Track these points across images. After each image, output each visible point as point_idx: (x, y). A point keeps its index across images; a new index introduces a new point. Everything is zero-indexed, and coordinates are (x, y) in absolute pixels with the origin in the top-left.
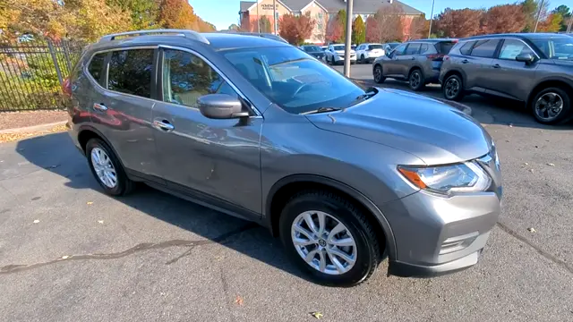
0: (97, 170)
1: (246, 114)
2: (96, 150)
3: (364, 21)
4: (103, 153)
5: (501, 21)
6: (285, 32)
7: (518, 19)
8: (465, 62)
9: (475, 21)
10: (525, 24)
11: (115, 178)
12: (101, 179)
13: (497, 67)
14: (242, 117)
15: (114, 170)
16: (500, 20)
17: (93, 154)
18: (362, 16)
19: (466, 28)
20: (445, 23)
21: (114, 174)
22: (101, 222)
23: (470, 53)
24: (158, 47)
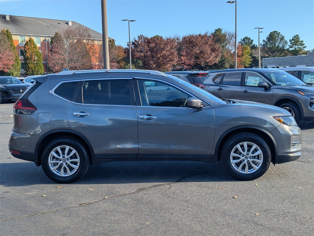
3: (38, 45)
4: (69, 148)
5: (198, 52)
7: (213, 50)
8: (220, 89)
9: (173, 51)
10: (220, 54)
11: (76, 166)
13: (246, 92)
15: (77, 160)
16: (197, 50)
17: (53, 153)
18: (35, 39)
19: (165, 57)
20: (141, 52)
23: (221, 83)
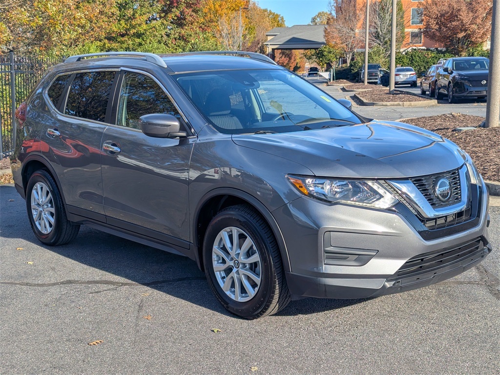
0: (34, 213)
1: (184, 134)
2: (38, 185)
4: (46, 188)
6: (435, 27)
11: (52, 220)
12: (37, 223)
14: (181, 137)
15: (53, 210)
17: (34, 192)
21: (52, 214)
22: (31, 263)
24: (119, 70)
